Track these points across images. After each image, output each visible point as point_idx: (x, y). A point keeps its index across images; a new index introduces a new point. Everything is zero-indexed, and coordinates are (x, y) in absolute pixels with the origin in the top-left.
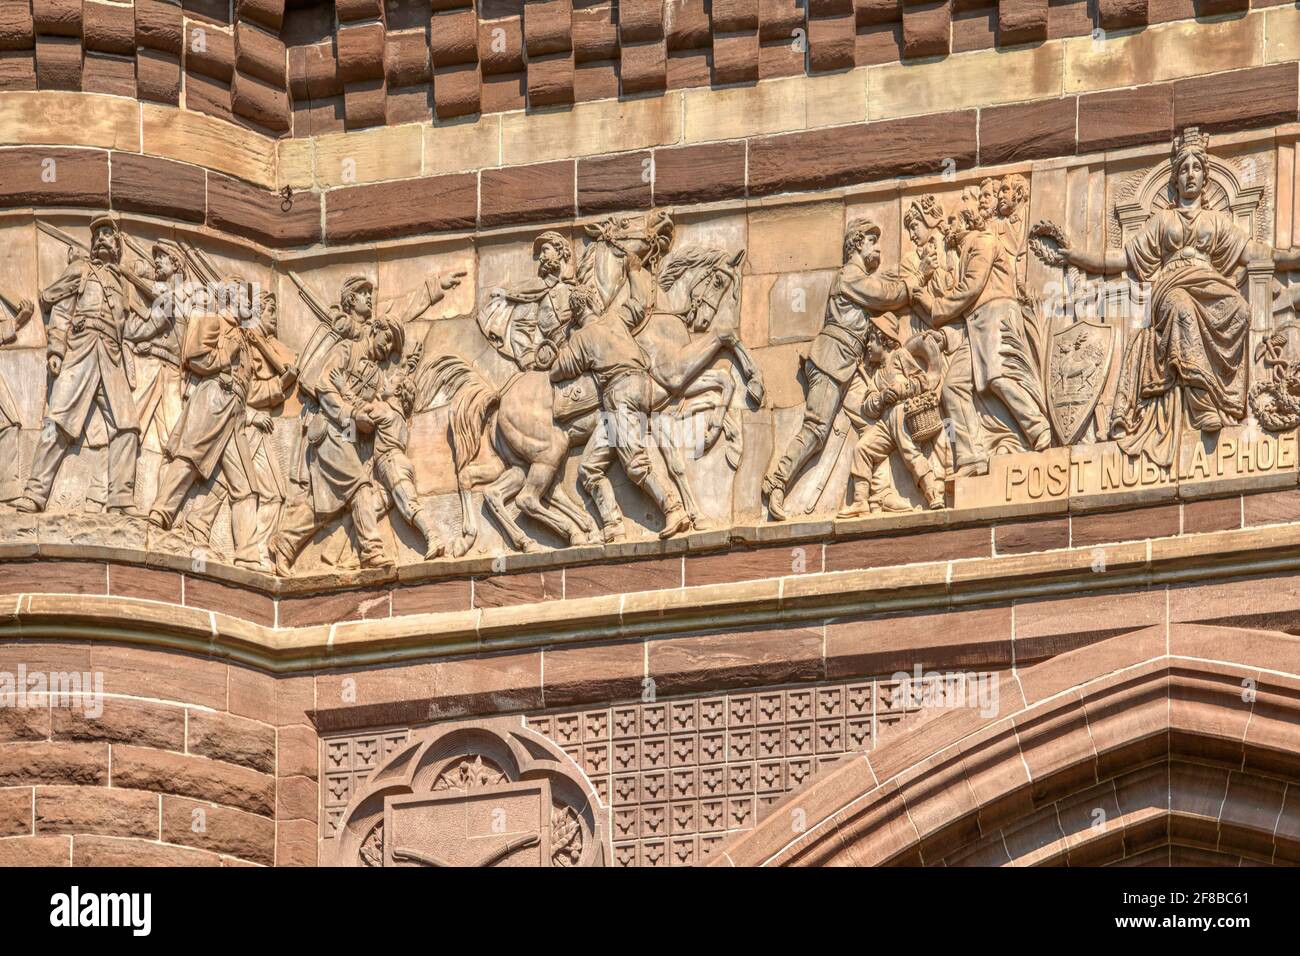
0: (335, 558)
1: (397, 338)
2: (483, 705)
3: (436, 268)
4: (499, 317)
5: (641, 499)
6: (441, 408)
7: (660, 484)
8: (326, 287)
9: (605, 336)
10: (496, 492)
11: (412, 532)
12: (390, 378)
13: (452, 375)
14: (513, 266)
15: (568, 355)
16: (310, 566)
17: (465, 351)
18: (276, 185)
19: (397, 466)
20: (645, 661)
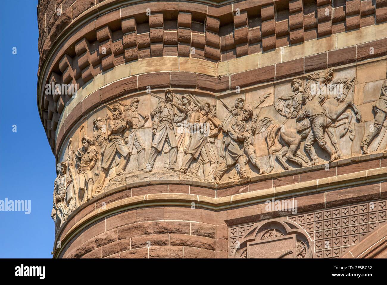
0: (233, 177)
1: (251, 114)
2: (276, 214)
3: (262, 93)
4: (281, 105)
5: (323, 152)
6: (263, 132)
7: (329, 147)
8: (230, 102)
9: (313, 107)
10: (280, 154)
11: (255, 168)
12: (249, 125)
13: (267, 122)
14: (285, 90)
15: (301, 113)
16: (226, 180)
17: (270, 115)
18: (216, 75)
19: (251, 150)
20: (324, 198)
